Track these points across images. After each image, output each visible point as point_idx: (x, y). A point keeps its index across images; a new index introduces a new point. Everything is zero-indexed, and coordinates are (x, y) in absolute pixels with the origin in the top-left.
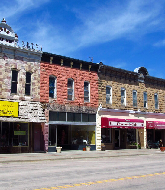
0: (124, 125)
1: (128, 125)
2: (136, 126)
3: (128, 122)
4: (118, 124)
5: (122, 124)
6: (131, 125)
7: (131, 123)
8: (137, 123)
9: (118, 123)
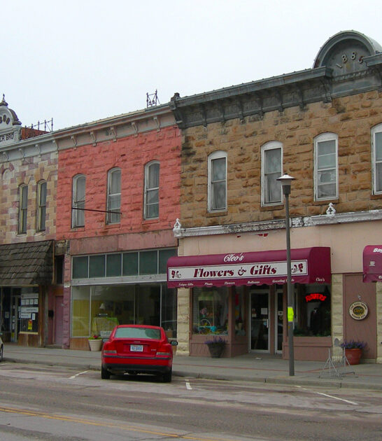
0: (219, 275)
1: (236, 275)
2: (271, 274)
3: (238, 262)
4: (198, 275)
5: (213, 273)
6: (247, 274)
7: (248, 267)
8: (272, 265)
9: (196, 270)
